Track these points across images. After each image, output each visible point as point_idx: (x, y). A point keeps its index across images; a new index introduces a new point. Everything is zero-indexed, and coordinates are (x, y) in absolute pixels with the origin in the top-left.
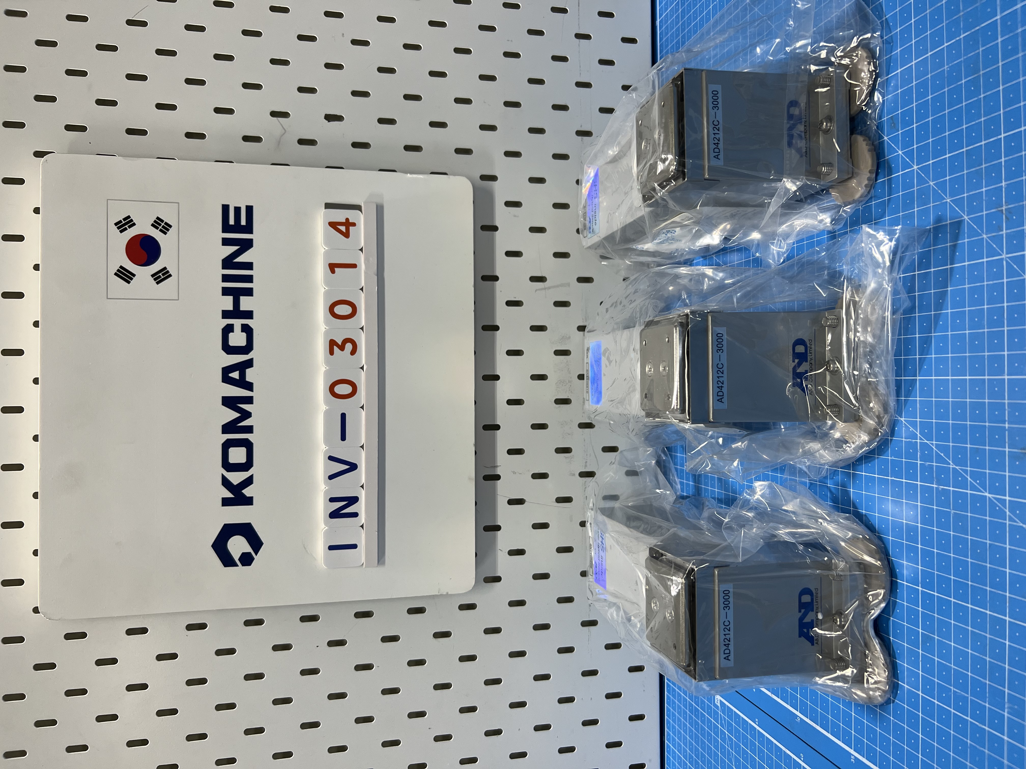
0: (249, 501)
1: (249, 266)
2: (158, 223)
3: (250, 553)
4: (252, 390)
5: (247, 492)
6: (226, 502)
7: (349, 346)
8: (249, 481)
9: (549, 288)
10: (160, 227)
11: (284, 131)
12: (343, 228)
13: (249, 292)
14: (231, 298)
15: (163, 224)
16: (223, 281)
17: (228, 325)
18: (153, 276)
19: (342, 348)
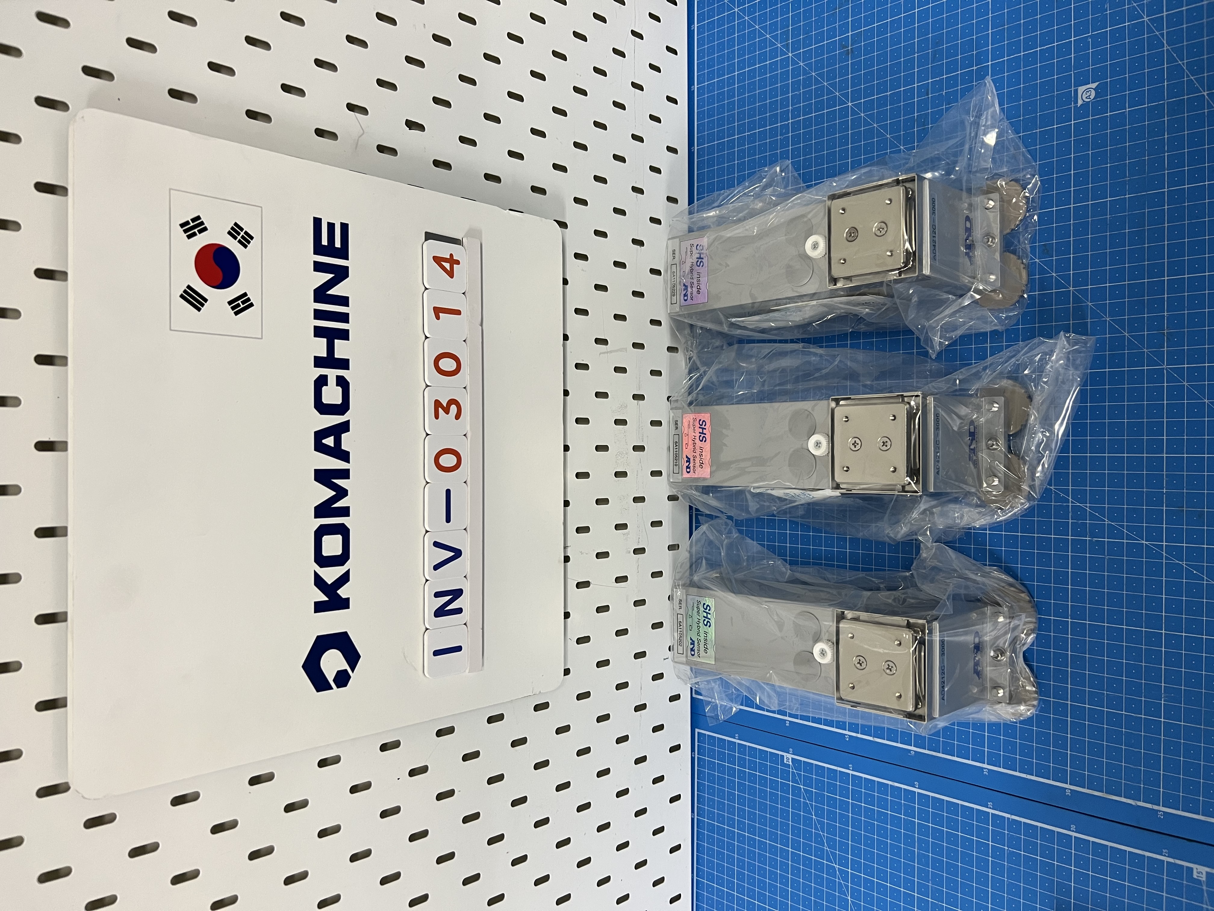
0: (344, 604)
1: (344, 301)
2: (235, 231)
3: (346, 671)
4: (348, 461)
5: (343, 592)
6: (319, 607)
7: (454, 409)
8: (345, 579)
9: (611, 352)
10: (239, 237)
11: (362, 131)
12: (447, 265)
13: (344, 335)
14: (324, 341)
15: (242, 233)
16: (315, 318)
17: (321, 375)
18: (230, 303)
19: (447, 410)
